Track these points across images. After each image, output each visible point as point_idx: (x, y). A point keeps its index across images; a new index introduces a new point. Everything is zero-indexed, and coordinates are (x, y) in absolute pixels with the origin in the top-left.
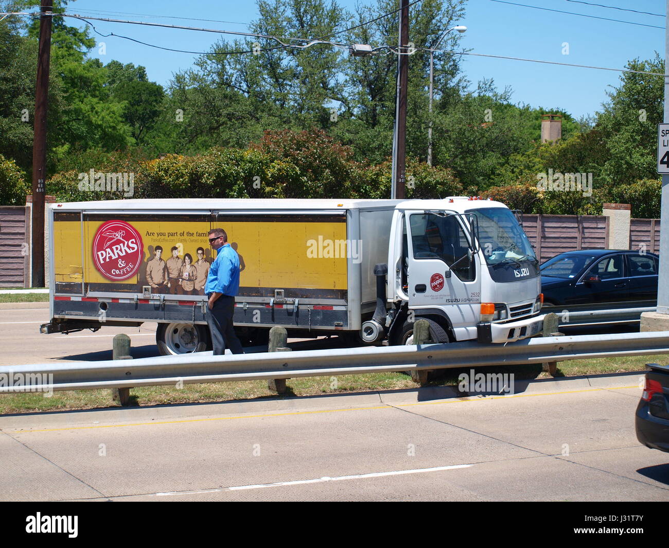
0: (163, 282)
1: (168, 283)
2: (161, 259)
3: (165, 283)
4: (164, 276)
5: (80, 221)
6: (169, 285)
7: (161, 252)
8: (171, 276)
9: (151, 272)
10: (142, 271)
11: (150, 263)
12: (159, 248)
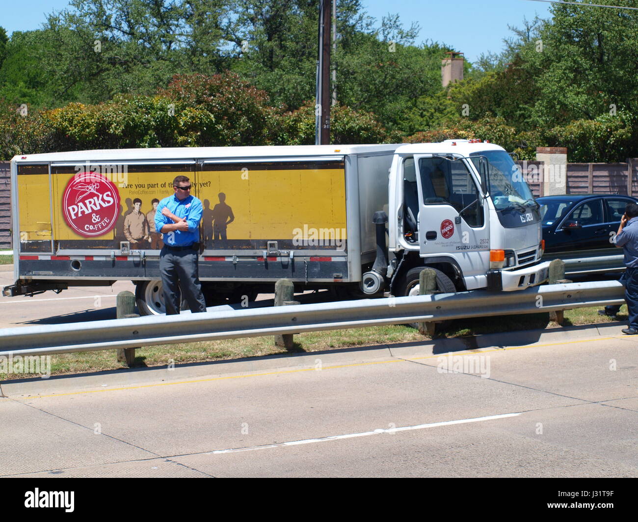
0: (143, 237)
1: (148, 238)
2: (140, 212)
3: (145, 238)
4: (144, 230)
5: (48, 173)
6: (150, 240)
7: (140, 205)
8: (152, 230)
9: (129, 226)
10: (119, 226)
11: (128, 217)
12: (137, 200)
